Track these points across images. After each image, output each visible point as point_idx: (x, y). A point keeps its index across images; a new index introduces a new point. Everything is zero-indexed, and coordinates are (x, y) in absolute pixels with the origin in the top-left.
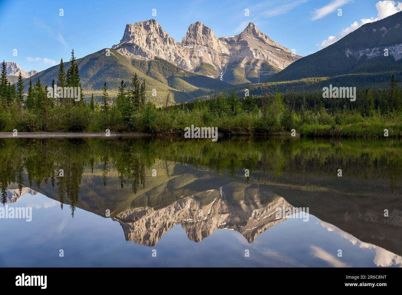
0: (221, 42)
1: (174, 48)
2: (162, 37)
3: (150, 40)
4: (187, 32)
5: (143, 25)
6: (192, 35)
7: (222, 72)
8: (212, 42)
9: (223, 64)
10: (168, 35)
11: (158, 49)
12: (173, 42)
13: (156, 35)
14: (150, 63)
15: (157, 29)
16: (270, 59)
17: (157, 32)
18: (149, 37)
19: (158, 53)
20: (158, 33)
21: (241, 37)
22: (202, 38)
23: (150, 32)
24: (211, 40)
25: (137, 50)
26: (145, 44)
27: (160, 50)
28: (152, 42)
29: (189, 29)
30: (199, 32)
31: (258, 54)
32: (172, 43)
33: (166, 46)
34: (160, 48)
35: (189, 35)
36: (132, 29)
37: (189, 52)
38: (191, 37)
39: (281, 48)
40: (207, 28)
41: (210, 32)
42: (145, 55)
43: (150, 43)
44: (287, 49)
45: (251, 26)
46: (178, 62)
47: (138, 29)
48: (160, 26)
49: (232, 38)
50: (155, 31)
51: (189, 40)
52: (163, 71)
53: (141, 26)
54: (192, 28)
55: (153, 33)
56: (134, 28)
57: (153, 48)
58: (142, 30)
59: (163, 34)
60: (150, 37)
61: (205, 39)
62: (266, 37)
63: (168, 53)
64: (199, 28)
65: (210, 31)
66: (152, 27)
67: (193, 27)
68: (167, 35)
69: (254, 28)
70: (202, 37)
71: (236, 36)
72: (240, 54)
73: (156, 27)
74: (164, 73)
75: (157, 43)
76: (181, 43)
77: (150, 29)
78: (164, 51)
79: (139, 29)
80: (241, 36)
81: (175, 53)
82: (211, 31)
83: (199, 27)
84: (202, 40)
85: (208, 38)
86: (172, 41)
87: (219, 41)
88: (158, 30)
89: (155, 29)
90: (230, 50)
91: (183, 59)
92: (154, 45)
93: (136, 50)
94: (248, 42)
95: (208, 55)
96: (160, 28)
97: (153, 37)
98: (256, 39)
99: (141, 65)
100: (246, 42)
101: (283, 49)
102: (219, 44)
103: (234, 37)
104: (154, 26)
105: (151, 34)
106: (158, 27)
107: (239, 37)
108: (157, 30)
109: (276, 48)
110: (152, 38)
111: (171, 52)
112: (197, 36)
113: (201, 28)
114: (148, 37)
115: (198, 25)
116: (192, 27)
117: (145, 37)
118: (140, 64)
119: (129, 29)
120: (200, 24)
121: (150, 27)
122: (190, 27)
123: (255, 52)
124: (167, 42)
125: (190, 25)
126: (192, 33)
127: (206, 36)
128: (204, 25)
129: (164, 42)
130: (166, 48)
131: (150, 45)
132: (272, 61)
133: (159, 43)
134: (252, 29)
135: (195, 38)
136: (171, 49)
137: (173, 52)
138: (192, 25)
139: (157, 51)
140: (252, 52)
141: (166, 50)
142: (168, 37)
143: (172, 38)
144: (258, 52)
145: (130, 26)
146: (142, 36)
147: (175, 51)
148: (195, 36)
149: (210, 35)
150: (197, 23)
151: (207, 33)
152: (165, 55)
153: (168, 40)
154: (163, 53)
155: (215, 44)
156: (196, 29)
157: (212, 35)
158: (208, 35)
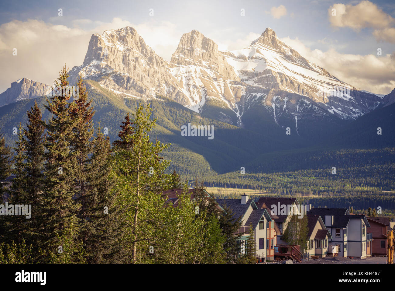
1: (164, 73)
2: (145, 55)
4: (179, 46)
5: (115, 36)
6: (186, 50)
8: (216, 62)
10: (153, 52)
11: (141, 73)
12: (162, 62)
13: (137, 53)
14: (151, 104)
15: (138, 43)
16: (303, 90)
17: (138, 47)
18: (127, 55)
20: (139, 49)
23: (128, 46)
24: (216, 59)
25: (130, 83)
26: (122, 65)
27: (143, 76)
28: (132, 63)
29: (181, 41)
30: (196, 47)
31: (284, 81)
32: (161, 65)
33: (152, 69)
34: (144, 72)
35: (181, 50)
36: (103, 43)
37: (183, 77)
38: (184, 54)
40: (209, 40)
41: (213, 47)
42: (141, 91)
43: (128, 65)
45: (270, 33)
48: (141, 39)
50: (135, 45)
51: (182, 58)
53: (112, 36)
54: (186, 40)
55: (132, 49)
57: (134, 72)
58: (115, 43)
59: (146, 50)
60: (129, 55)
61: (206, 57)
63: (156, 79)
64: (197, 41)
65: (213, 44)
66: (129, 39)
67: (188, 39)
69: (274, 37)
70: (201, 54)
73: (135, 40)
75: (139, 65)
76: (170, 62)
77: (127, 42)
78: (150, 77)
81: (165, 80)
82: (215, 45)
83: (197, 39)
84: (201, 59)
85: (211, 55)
86: (160, 62)
88: (139, 44)
89: (134, 43)
91: (178, 91)
92: (135, 67)
96: (142, 41)
97: (133, 55)
102: (225, 64)
104: (132, 37)
105: (130, 50)
106: (138, 39)
108: (137, 44)
110: (131, 58)
111: (160, 79)
112: (194, 52)
113: (199, 40)
114: (125, 55)
115: (195, 35)
116: (186, 38)
117: (121, 55)
119: (99, 42)
120: (198, 33)
121: (126, 39)
122: (183, 39)
123: (281, 77)
124: (153, 63)
125: (183, 35)
126: (186, 48)
127: (207, 52)
128: (203, 35)
129: (149, 64)
130: (153, 73)
131: (129, 67)
132: (306, 92)
133: (142, 65)
134: (271, 38)
135: (191, 55)
136: (160, 74)
137: (162, 78)
138: (185, 34)
139: (139, 77)
140: (276, 77)
141: (152, 76)
142: (154, 56)
143: (159, 57)
144: (284, 77)
145: (99, 39)
146: (117, 54)
147: (166, 78)
148: (192, 52)
149: (213, 52)
150: (194, 32)
151: (209, 48)
152: (152, 83)
153: (155, 60)
154: (149, 80)
155: (221, 66)
156: (192, 42)
157: (216, 52)
158: (210, 50)
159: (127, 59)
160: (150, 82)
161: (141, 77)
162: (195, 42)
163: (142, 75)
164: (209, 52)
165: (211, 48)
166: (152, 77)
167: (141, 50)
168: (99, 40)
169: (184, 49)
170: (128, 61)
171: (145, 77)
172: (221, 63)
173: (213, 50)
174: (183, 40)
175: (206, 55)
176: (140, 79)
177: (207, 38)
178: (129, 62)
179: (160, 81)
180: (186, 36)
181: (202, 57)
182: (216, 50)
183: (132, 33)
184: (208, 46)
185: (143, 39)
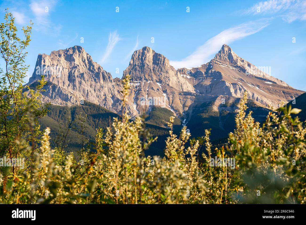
0: (182, 75)
1: (111, 87)
2: (92, 72)
3: (74, 76)
4: (130, 63)
5: (62, 55)
6: (137, 67)
7: (185, 120)
8: (168, 76)
9: (185, 108)
10: (101, 68)
11: (86, 88)
12: (109, 77)
13: (82, 69)
14: (74, 111)
15: (85, 60)
16: (257, 98)
17: (85, 64)
18: (73, 72)
19: (87, 95)
20: (86, 66)
21: (212, 67)
22: (152, 71)
23: (75, 64)
24: (167, 72)
25: (55, 91)
26: (67, 82)
27: (89, 90)
28: (77, 80)
29: (133, 58)
30: (147, 62)
31: (238, 91)
32: (108, 80)
33: (99, 84)
34: (89, 87)
35: (133, 67)
36: (47, 61)
37: (133, 91)
38: (136, 70)
39: (273, 80)
40: (160, 55)
41: (164, 62)
42: (66, 99)
43: (74, 81)
44: (281, 81)
45: (226, 49)
46: (117, 107)
47: (56, 61)
48: (88, 56)
49: (197, 69)
50: (82, 63)
51: (133, 74)
52: (95, 121)
53: (60, 56)
54: (137, 57)
55: (78, 66)
56: (50, 60)
57: (79, 87)
58: (62, 62)
59: (94, 66)
60: (75, 71)
61: (157, 72)
62: (249, 65)
63: (102, 94)
64: (148, 57)
65: (164, 59)
66: (76, 57)
67: (139, 55)
68: (99, 68)
69: (230, 52)
70: (152, 68)
71: (203, 66)
72: (211, 92)
73: (83, 57)
74: (95, 124)
75: (84, 81)
76: (121, 78)
77: (74, 60)
78: (96, 92)
79: (58, 60)
80: (211, 65)
81: (112, 94)
82: (166, 59)
83: (148, 55)
84: (153, 74)
85: (162, 70)
86: (107, 77)
87: (179, 74)
88: (87, 61)
89: (81, 60)
90: (195, 86)
92: (80, 83)
93: (52, 92)
94: (222, 74)
95: (163, 96)
96: (89, 58)
97: (79, 71)
98: (234, 69)
99: (60, 113)
100: (220, 73)
101: (276, 81)
102: (178, 78)
103: (200, 66)
104: (79, 55)
105: (76, 67)
106: (85, 57)
107: (209, 67)
108: (84, 62)
109: (265, 80)
110: (76, 74)
111: (107, 93)
112: (146, 67)
113: (150, 56)
114: (71, 72)
115: (146, 52)
116: (137, 54)
117: (66, 72)
118: (58, 112)
119: (43, 61)
120: (148, 49)
121: (73, 57)
122: (134, 55)
123: (234, 87)
124: (100, 78)
125: (135, 52)
126: (137, 64)
127: (158, 66)
128: (154, 51)
129: (96, 79)
130: (99, 88)
131: (75, 83)
132: (260, 100)
133: (88, 81)
134: (227, 54)
135: (142, 71)
136: (107, 88)
137: (109, 92)
138: (136, 51)
139: (85, 92)
140: (230, 87)
141: (98, 90)
142: (102, 71)
143: (107, 73)
144: (238, 87)
145: (43, 57)
146: (62, 71)
147: (113, 92)
148: (143, 68)
149: (164, 66)
150: (145, 49)
151: (160, 62)
152: (98, 97)
153: (101, 76)
154: (95, 94)
155: (173, 79)
156: (143, 58)
157: (167, 66)
158: (161, 65)
159: (72, 76)
160: (96, 96)
161: (86, 92)
162: (146, 58)
163: (87, 90)
164: (160, 66)
165: (162, 62)
166: (98, 92)
167: (88, 67)
168: (43, 59)
169: (136, 65)
170: (73, 78)
171: (90, 91)
172: (173, 76)
173: (164, 64)
174: (134, 57)
175: (158, 69)
176: (86, 94)
177: (158, 54)
178: (75, 78)
179: (106, 95)
180: (137, 53)
181: (154, 72)
182: (167, 64)
183: (80, 52)
184: (159, 61)
185: (90, 57)
